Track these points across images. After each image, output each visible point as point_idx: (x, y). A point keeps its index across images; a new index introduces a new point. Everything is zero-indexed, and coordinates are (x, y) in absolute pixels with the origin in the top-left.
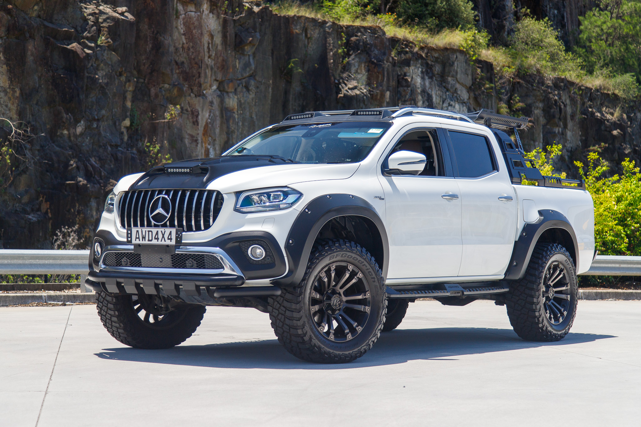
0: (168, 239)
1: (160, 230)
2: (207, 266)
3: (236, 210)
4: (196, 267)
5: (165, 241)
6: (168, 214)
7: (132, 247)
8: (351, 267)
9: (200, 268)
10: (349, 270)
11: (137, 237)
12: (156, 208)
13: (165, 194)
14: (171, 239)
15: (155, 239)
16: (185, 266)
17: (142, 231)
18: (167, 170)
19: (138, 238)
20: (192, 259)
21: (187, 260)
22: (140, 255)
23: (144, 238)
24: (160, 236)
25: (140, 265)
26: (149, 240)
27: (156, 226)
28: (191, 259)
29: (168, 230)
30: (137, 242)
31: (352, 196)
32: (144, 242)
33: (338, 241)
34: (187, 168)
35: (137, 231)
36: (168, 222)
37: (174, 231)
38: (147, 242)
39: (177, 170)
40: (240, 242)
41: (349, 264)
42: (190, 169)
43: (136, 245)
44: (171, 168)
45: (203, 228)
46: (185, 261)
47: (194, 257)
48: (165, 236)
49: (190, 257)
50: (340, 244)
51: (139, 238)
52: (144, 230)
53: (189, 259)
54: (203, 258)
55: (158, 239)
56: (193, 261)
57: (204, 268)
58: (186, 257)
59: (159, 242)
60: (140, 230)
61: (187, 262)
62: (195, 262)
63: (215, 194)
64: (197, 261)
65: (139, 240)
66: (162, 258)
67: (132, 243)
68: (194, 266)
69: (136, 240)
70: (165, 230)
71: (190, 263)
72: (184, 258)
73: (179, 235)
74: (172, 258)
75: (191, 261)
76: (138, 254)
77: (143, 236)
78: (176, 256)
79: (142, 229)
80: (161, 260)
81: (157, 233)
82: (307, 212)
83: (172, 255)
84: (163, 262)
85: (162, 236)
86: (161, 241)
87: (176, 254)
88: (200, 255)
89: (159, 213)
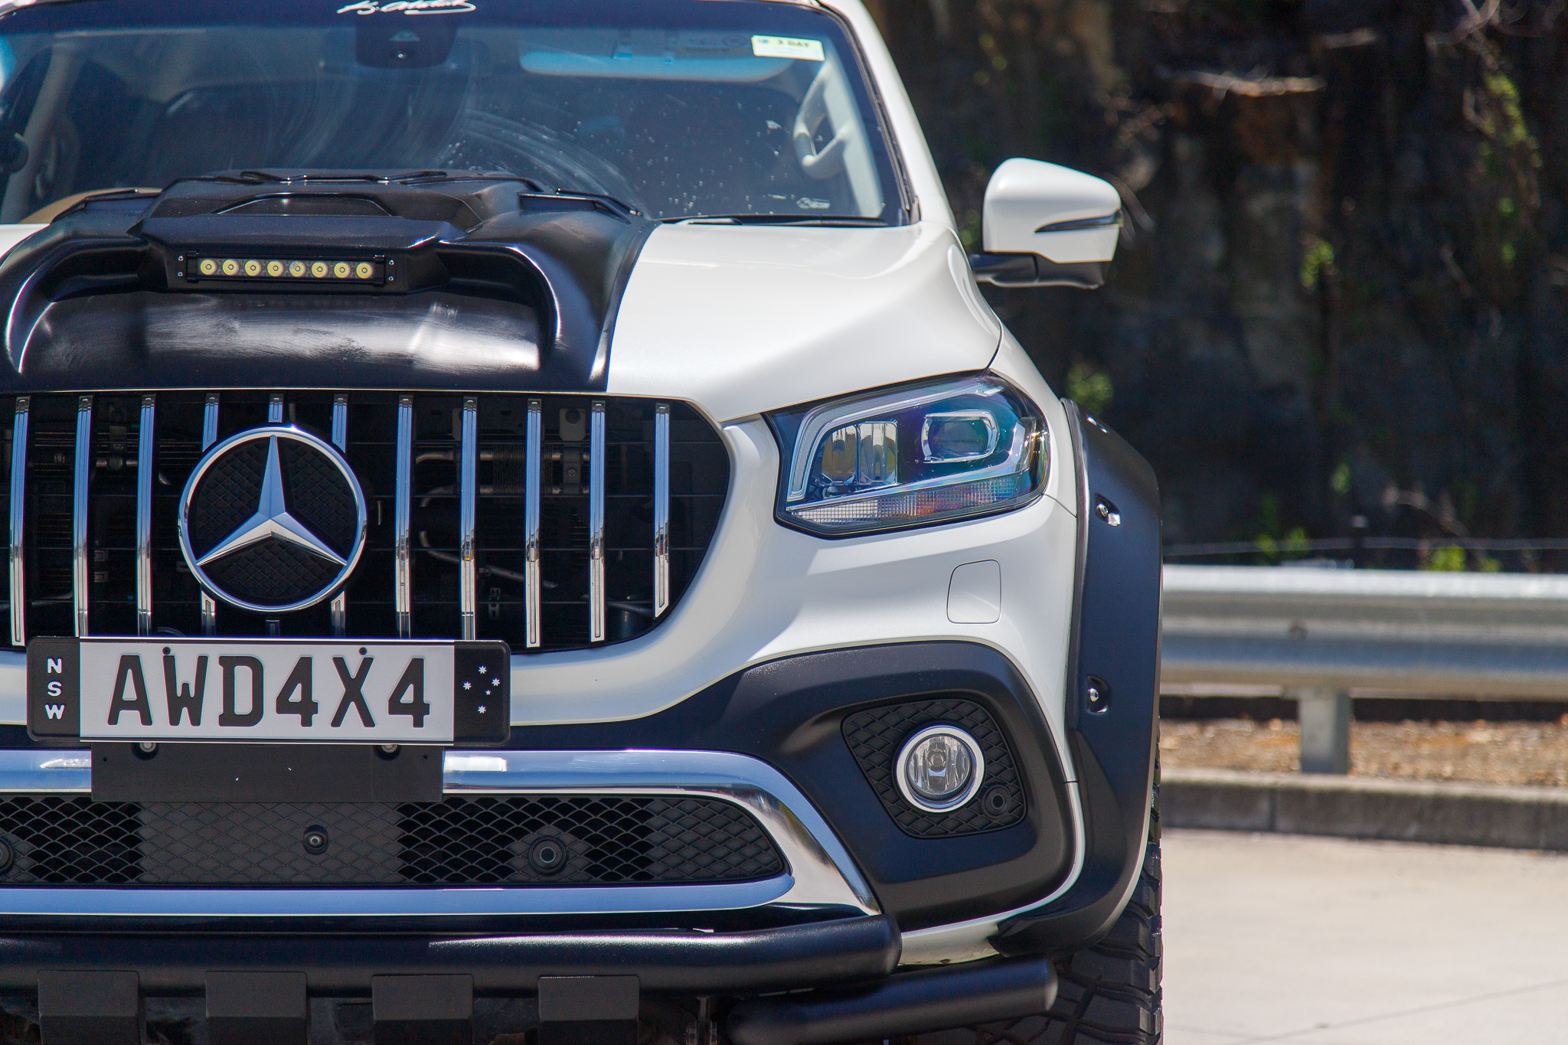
0: (395, 706)
1: (322, 654)
2: (655, 869)
3: (784, 517)
4: (585, 876)
5: (368, 721)
6: (345, 552)
7: (82, 761)
9: (612, 881)
11: (130, 693)
14: (419, 711)
15: (284, 705)
16: (505, 872)
17: (169, 663)
18: (190, 265)
19: (130, 705)
20: (564, 826)
21: (519, 834)
22: (132, 809)
23: (186, 703)
24: (327, 689)
25: (125, 876)
26: (228, 717)
28: (549, 829)
29: (391, 656)
30: (130, 725)
32: (185, 729)
34: (352, 255)
35: (130, 663)
36: (342, 597)
37: (439, 658)
38: (210, 728)
40: (843, 715)
42: (376, 264)
43: (105, 753)
44: (219, 252)
45: (597, 630)
46: (504, 841)
48: (365, 690)
49: (549, 818)
51: (141, 705)
52: (186, 653)
53: (535, 826)
54: (646, 815)
55: (307, 710)
56: (567, 837)
57: (644, 879)
58: (518, 817)
59: (321, 729)
60: (150, 653)
61: (517, 846)
62: (581, 846)
63: (663, 422)
64: (594, 840)
65: (147, 720)
66: (324, 826)
67: (79, 735)
68: (567, 871)
69: (113, 719)
70: (363, 651)
71: (548, 855)
72: (502, 825)
73: (482, 682)
74: (406, 826)
75: (547, 838)
76: (115, 805)
77: (179, 693)
78: (439, 809)
79: (166, 651)
80: (315, 839)
81: (303, 672)
82: (1105, 519)
83: (407, 809)
84: (331, 849)
85: (340, 690)
86: (337, 721)
87: (440, 801)
88: (620, 800)
89: (271, 543)
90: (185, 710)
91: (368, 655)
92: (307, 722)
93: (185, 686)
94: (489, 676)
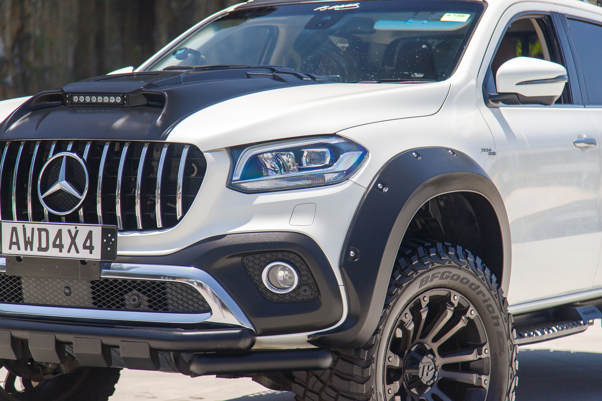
0: (85, 247)
1: (65, 228)
2: (170, 307)
3: (231, 185)
4: (147, 308)
5: (77, 252)
6: (81, 193)
8: (456, 299)
9: (156, 310)
10: (453, 305)
11: (14, 240)
12: (55, 180)
13: (72, 151)
14: (91, 248)
15: (55, 246)
16: (123, 305)
17: (24, 229)
18: (71, 98)
19: (14, 244)
20: (139, 290)
21: (126, 292)
22: (19, 278)
23: (29, 243)
24: (66, 240)
25: (19, 301)
26: (40, 249)
27: (54, 219)
28: (135, 291)
29: (83, 230)
30: (14, 251)
31: (452, 150)
32: (29, 252)
33: (434, 245)
34: (115, 95)
35: (14, 229)
36: (81, 210)
37: (97, 231)
38: (35, 252)
39: (94, 99)
40: (243, 255)
41: (453, 293)
42: (122, 97)
43: (9, 258)
44: (79, 94)
45: (159, 224)
46: (121, 295)
47: (144, 288)
48: (77, 241)
49: (135, 287)
50: (437, 253)
51: (17, 243)
52: (29, 227)
53: (130, 290)
54: (164, 288)
55: (60, 247)
56: (141, 295)
57: (166, 311)
58: (125, 287)
59: (64, 254)
60: (19, 226)
61: (126, 297)
62: (146, 298)
63: (185, 152)
64: (149, 296)
65: (19, 249)
66: (69, 286)
67: (1, 253)
68: (142, 306)
69: (10, 248)
70: (76, 228)
71: (134, 300)
72: (121, 289)
73: (109, 240)
74: (93, 288)
75: (135, 295)
76: (14, 277)
77: (27, 240)
78: (102, 283)
79: (23, 226)
80: (67, 291)
81: (59, 234)
82: (382, 190)
83: (93, 282)
84: (72, 295)
85: (69, 241)
86: (69, 251)
87: (102, 280)
88: (156, 282)
89: (60, 191)
90: (29, 246)
91: (77, 229)
92: (61, 251)
93: (29, 237)
94: (111, 238)
